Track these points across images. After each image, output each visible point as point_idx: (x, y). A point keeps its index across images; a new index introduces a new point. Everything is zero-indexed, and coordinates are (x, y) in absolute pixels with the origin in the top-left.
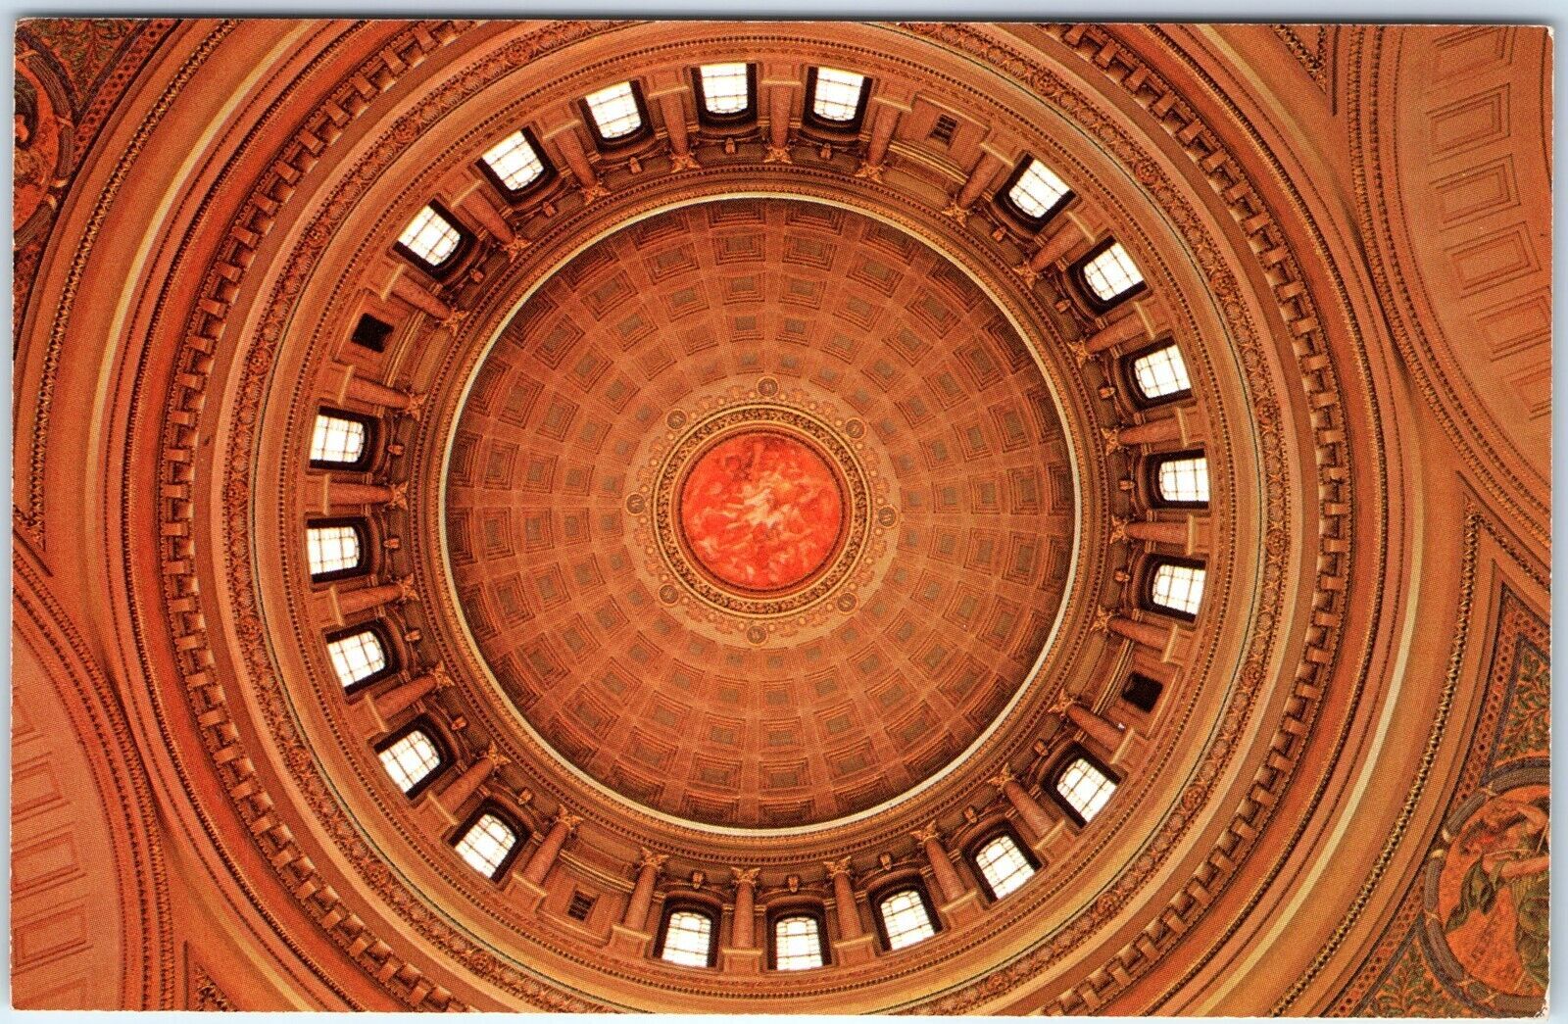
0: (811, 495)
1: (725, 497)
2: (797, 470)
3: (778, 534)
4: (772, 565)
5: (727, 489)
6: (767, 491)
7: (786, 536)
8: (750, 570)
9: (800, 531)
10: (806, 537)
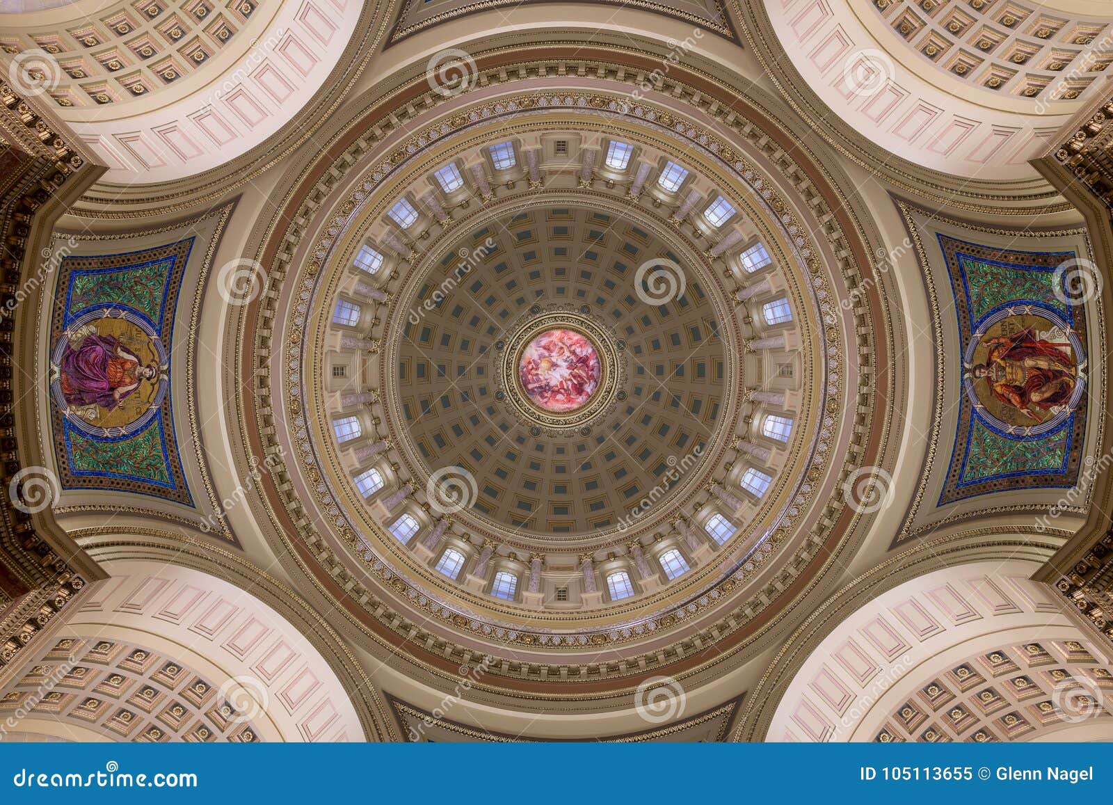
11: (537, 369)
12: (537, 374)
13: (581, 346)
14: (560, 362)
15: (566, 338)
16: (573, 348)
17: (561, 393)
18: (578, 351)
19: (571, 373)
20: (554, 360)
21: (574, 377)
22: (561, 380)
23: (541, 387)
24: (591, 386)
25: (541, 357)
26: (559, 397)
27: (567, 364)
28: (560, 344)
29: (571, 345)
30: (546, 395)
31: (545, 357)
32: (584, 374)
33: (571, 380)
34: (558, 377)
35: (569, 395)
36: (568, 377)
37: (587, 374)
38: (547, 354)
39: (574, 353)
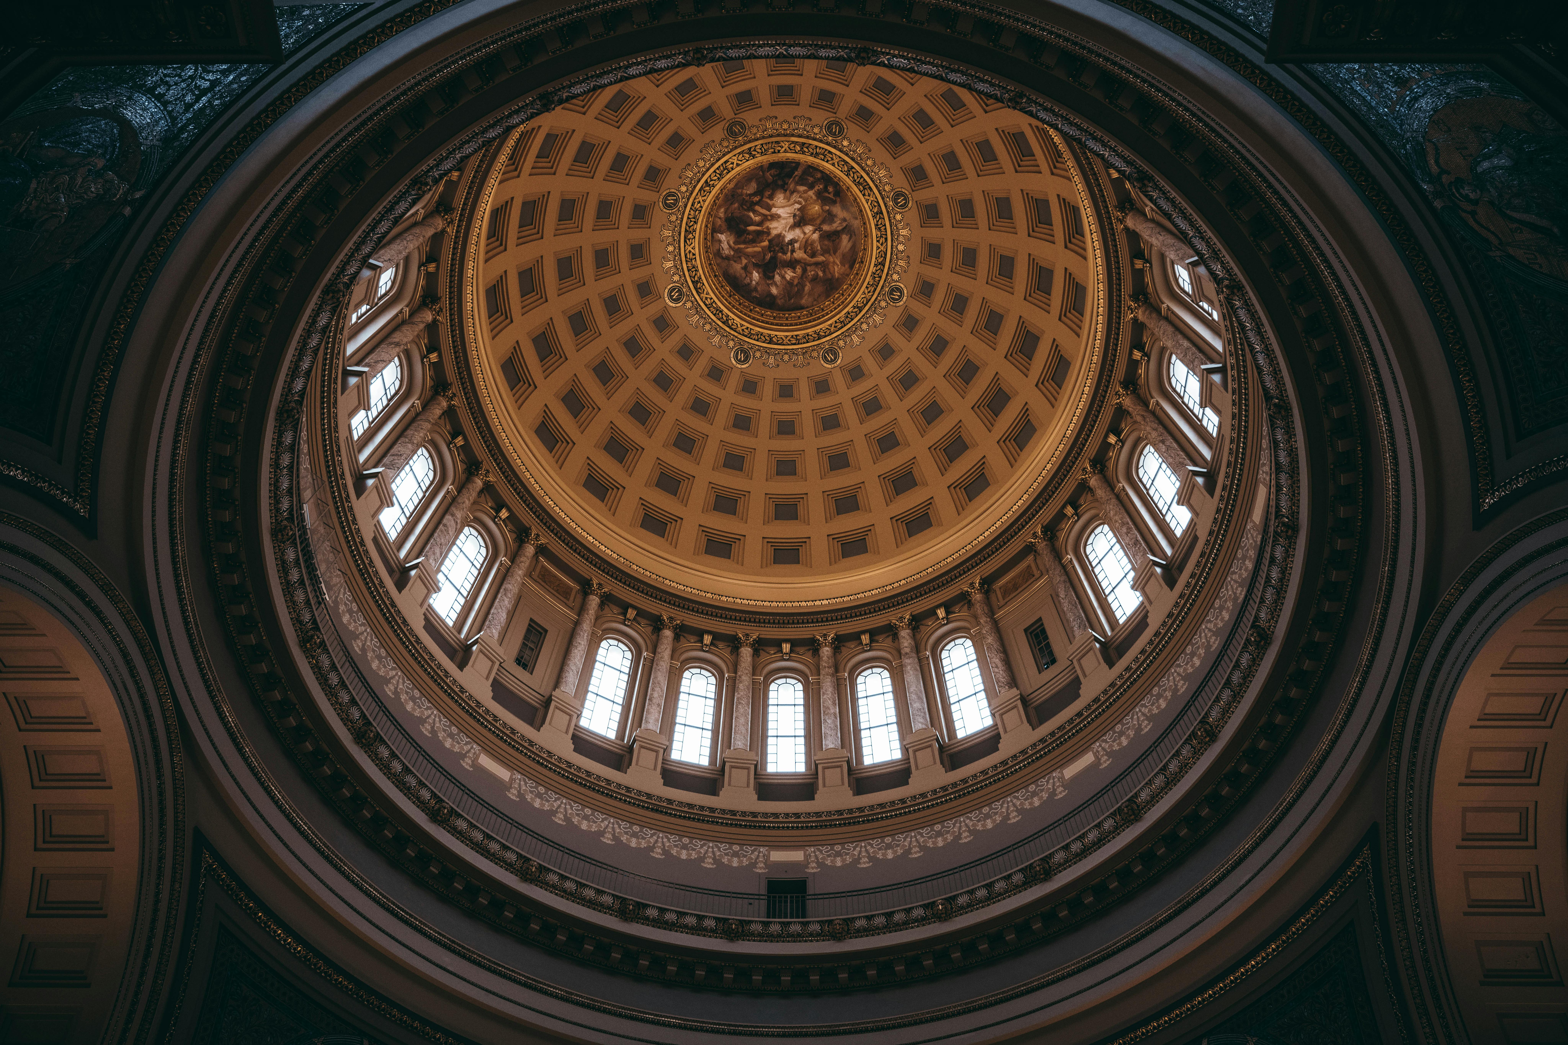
0: (836, 226)
1: (756, 199)
2: (831, 196)
3: (793, 251)
4: (777, 278)
5: (759, 192)
6: (797, 206)
7: (799, 255)
8: (756, 275)
9: (813, 255)
10: (817, 264)
11: (819, 195)
12: (811, 187)
13: (790, 283)
14: (797, 233)
15: (821, 274)
16: (799, 270)
17: (755, 194)
18: (789, 274)
19: (769, 233)
20: (808, 229)
21: (759, 233)
22: (774, 210)
23: (790, 175)
24: (725, 245)
25: (830, 217)
26: (752, 188)
27: (787, 240)
28: (821, 258)
29: (804, 271)
30: (772, 171)
31: (824, 222)
32: (750, 250)
33: (760, 224)
34: (780, 211)
35: (743, 203)
36: (768, 224)
37: (747, 256)
38: (826, 228)
39: (792, 264)
